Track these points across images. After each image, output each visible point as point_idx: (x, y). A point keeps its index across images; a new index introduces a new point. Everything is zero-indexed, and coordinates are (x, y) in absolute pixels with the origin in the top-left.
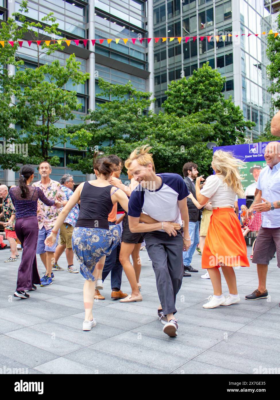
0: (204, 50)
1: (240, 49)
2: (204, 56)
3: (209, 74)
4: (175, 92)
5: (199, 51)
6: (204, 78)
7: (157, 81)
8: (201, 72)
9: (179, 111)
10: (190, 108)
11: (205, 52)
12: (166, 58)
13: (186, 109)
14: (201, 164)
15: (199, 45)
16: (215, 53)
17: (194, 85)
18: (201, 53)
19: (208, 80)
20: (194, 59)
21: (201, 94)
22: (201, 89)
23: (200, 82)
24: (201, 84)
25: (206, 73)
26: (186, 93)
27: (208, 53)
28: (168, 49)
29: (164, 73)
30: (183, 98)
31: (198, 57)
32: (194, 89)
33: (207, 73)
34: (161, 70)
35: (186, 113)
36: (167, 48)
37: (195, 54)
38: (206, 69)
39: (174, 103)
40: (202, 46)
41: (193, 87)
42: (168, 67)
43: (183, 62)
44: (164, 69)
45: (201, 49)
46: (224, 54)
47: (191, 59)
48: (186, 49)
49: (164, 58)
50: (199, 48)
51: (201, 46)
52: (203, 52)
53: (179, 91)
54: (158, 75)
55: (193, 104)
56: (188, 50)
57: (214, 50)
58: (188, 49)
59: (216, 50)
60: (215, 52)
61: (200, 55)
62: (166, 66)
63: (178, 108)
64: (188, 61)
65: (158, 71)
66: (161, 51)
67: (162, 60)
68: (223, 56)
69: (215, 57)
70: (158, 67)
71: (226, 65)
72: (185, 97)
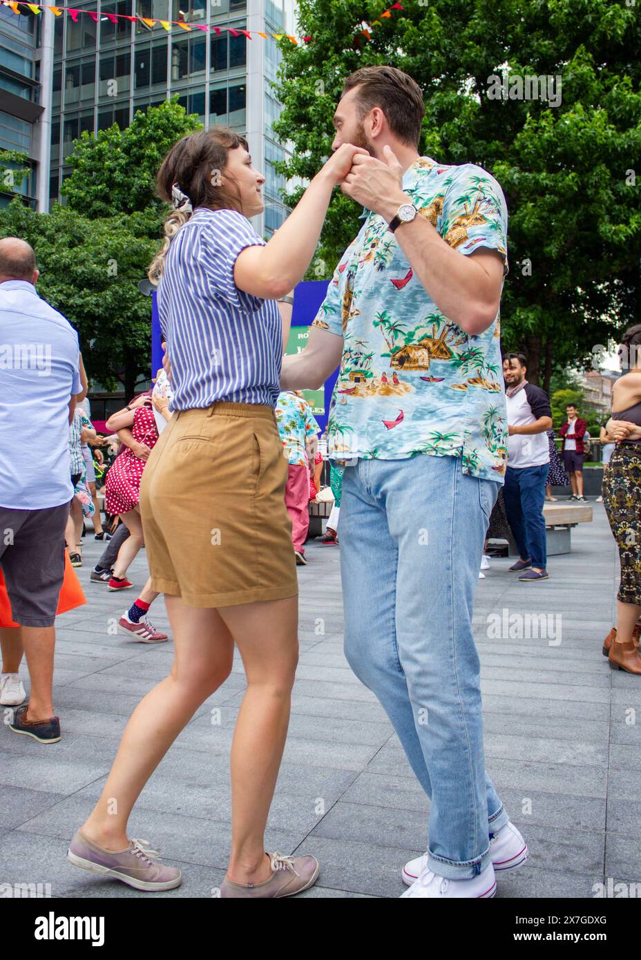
0: (183, 70)
1: (263, 79)
2: (182, 85)
3: (172, 123)
4: (92, 158)
5: (172, 72)
6: (160, 132)
7: (69, 131)
8: (154, 116)
9: (98, 204)
10: (124, 198)
11: (184, 77)
12: (94, 81)
13: (113, 201)
14: (145, 334)
15: (171, 60)
16: (207, 80)
17: (136, 145)
18: (176, 76)
19: (171, 137)
20: (159, 89)
21: (150, 168)
22: (150, 157)
23: (152, 139)
24: (153, 145)
25: (165, 121)
26: (116, 163)
27: (193, 79)
28: (101, 61)
29: (88, 114)
30: (107, 174)
31: (169, 85)
32: (135, 155)
33: (168, 119)
34: (81, 106)
35: (113, 210)
36: (98, 58)
37: (161, 78)
38: (166, 111)
39: (87, 185)
40: (180, 62)
41: (135, 150)
42: (97, 101)
43: (132, 94)
44: (88, 106)
45: (176, 69)
46: (227, 85)
47: (151, 90)
48: (142, 65)
49: (89, 79)
50: (173, 66)
51: (176, 62)
52: (180, 77)
53: (100, 156)
54: (74, 117)
55: (129, 189)
56: (147, 66)
57: (205, 75)
58: (145, 66)
59: (211, 73)
60: (208, 78)
61: (173, 81)
62: (94, 99)
63: (96, 197)
64: (143, 93)
65: (74, 109)
66: (82, 62)
67: (83, 84)
68: (225, 89)
69: (208, 89)
70: (75, 101)
71: (231, 111)
72: (112, 171)
